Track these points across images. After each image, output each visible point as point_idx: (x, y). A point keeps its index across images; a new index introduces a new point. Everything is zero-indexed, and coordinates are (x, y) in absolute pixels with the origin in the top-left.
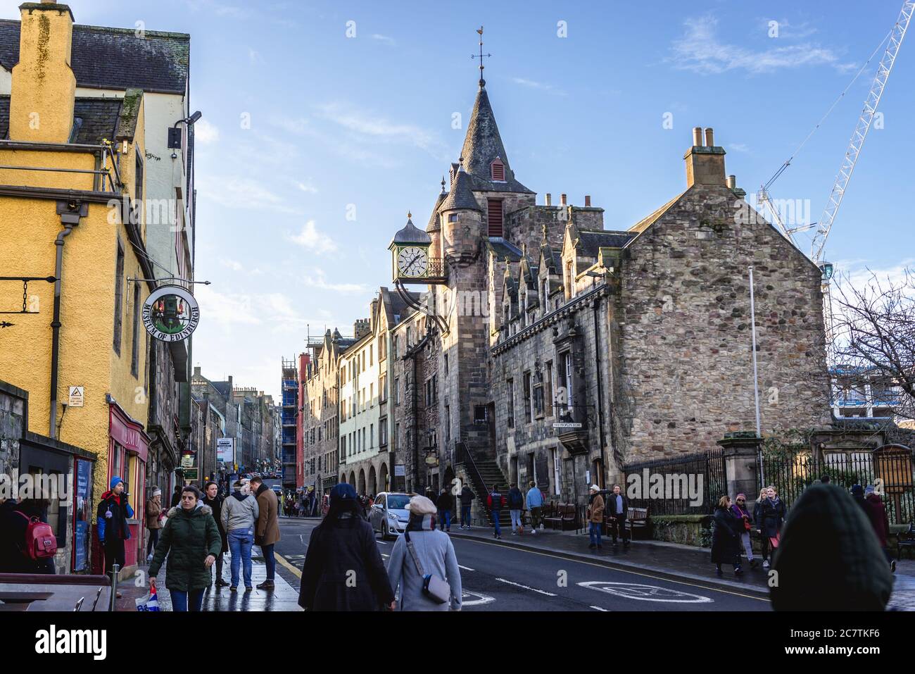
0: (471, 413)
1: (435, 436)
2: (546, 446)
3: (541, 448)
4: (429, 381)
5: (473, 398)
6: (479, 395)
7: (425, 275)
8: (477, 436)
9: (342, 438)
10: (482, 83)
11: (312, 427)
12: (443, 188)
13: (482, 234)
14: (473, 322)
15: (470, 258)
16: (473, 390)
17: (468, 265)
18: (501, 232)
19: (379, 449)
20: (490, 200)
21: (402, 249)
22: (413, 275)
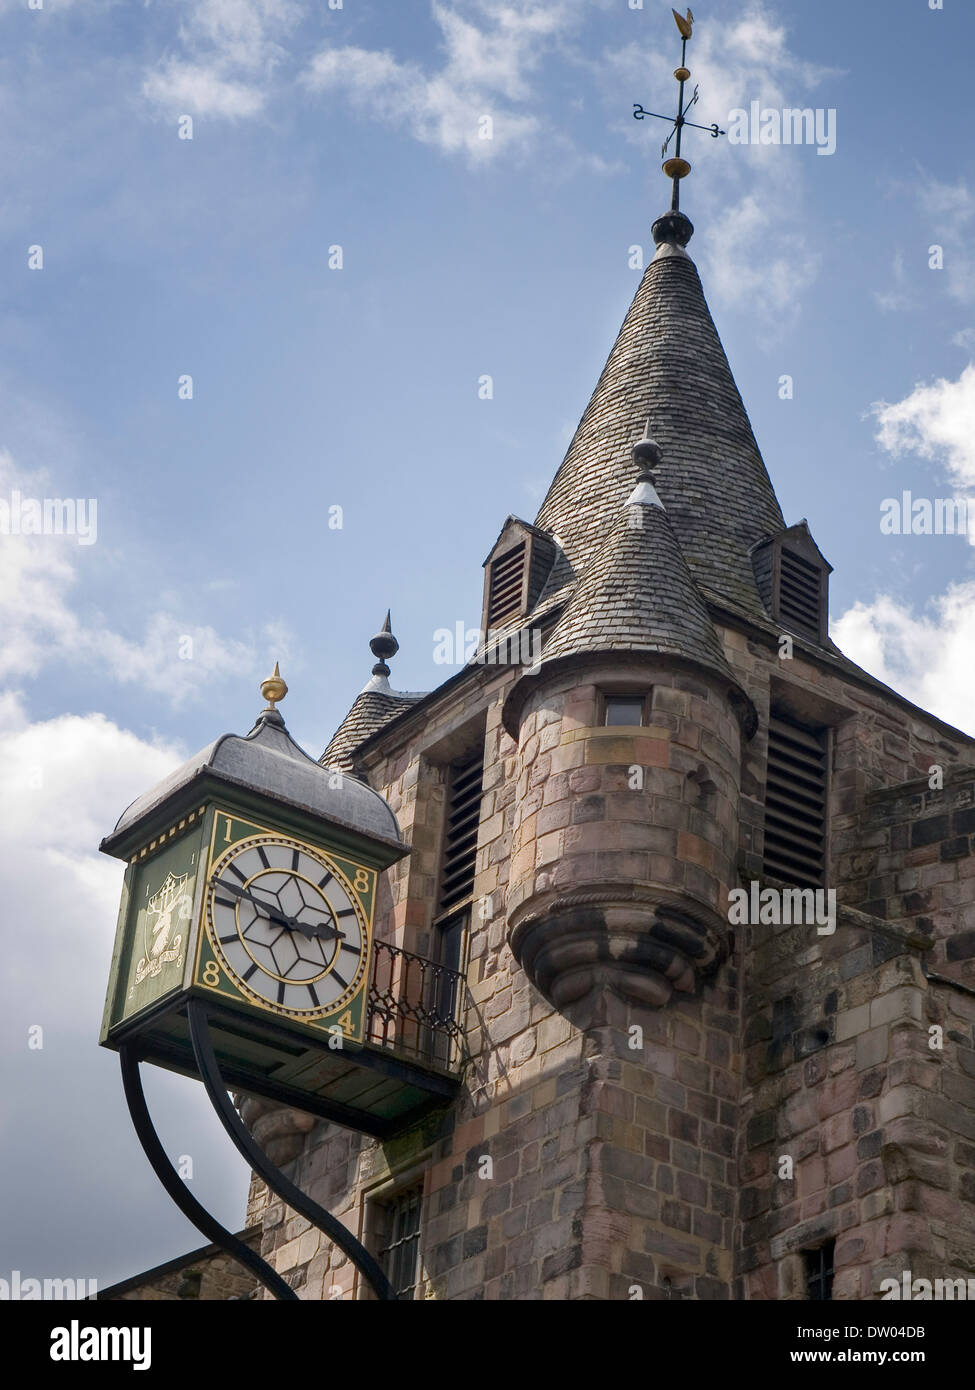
7: (347, 1024)
10: (674, 229)
17: (667, 996)
21: (241, 831)
22: (281, 999)
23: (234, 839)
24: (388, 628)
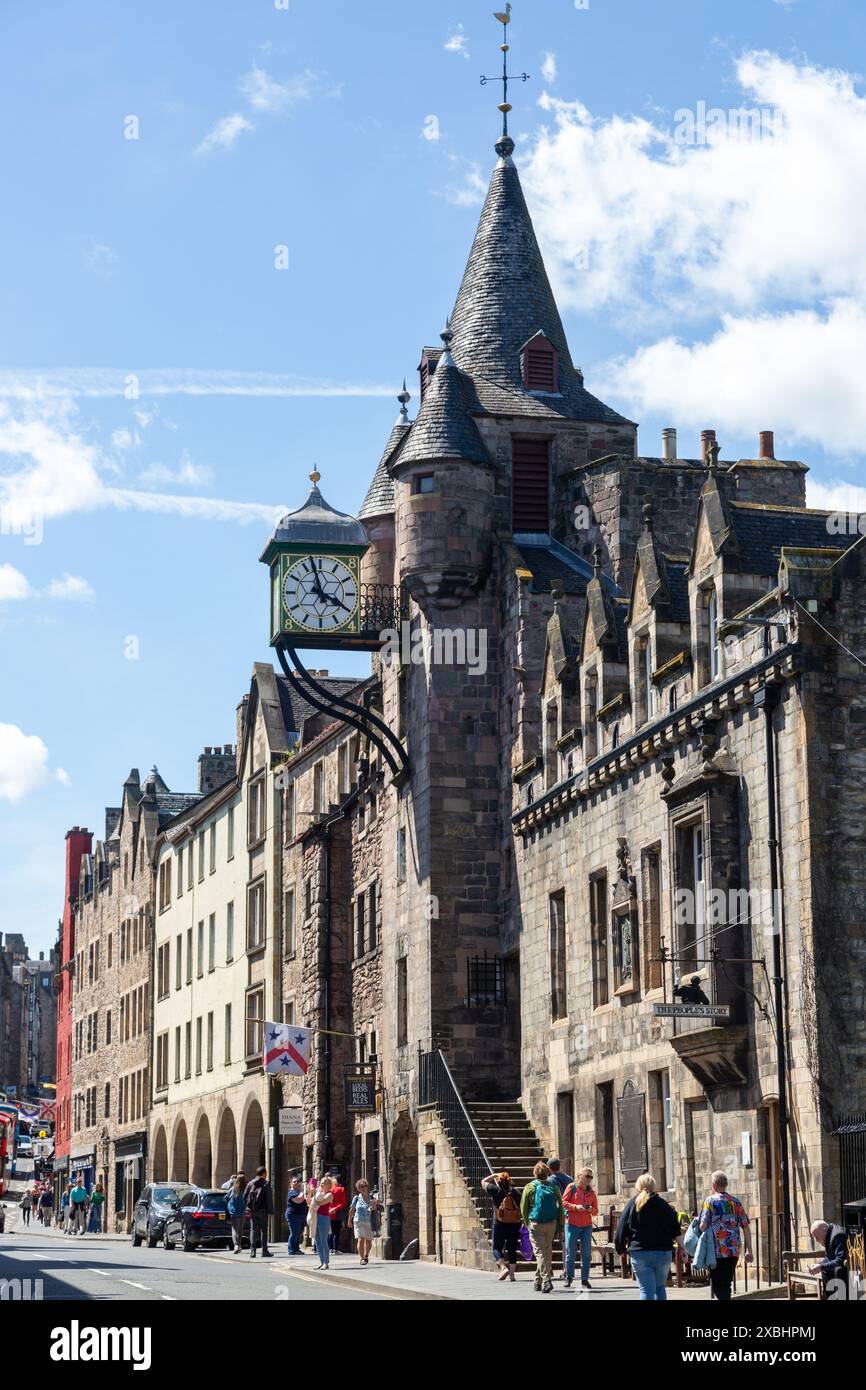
0: (461, 979)
1: (373, 1034)
2: (643, 1066)
3: (630, 1069)
4: (361, 897)
5: (467, 939)
6: (480, 932)
7: (352, 627)
8: (474, 1036)
9: (159, 1038)
10: (505, 148)
11: (91, 1011)
12: (404, 411)
13: (494, 527)
14: (469, 748)
15: (465, 584)
16: (466, 919)
17: (459, 602)
18: (546, 522)
19: (243, 1068)
20: (517, 440)
21: (293, 560)
22: (321, 626)
23: (291, 564)
24: (404, 389)
